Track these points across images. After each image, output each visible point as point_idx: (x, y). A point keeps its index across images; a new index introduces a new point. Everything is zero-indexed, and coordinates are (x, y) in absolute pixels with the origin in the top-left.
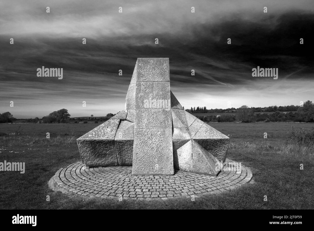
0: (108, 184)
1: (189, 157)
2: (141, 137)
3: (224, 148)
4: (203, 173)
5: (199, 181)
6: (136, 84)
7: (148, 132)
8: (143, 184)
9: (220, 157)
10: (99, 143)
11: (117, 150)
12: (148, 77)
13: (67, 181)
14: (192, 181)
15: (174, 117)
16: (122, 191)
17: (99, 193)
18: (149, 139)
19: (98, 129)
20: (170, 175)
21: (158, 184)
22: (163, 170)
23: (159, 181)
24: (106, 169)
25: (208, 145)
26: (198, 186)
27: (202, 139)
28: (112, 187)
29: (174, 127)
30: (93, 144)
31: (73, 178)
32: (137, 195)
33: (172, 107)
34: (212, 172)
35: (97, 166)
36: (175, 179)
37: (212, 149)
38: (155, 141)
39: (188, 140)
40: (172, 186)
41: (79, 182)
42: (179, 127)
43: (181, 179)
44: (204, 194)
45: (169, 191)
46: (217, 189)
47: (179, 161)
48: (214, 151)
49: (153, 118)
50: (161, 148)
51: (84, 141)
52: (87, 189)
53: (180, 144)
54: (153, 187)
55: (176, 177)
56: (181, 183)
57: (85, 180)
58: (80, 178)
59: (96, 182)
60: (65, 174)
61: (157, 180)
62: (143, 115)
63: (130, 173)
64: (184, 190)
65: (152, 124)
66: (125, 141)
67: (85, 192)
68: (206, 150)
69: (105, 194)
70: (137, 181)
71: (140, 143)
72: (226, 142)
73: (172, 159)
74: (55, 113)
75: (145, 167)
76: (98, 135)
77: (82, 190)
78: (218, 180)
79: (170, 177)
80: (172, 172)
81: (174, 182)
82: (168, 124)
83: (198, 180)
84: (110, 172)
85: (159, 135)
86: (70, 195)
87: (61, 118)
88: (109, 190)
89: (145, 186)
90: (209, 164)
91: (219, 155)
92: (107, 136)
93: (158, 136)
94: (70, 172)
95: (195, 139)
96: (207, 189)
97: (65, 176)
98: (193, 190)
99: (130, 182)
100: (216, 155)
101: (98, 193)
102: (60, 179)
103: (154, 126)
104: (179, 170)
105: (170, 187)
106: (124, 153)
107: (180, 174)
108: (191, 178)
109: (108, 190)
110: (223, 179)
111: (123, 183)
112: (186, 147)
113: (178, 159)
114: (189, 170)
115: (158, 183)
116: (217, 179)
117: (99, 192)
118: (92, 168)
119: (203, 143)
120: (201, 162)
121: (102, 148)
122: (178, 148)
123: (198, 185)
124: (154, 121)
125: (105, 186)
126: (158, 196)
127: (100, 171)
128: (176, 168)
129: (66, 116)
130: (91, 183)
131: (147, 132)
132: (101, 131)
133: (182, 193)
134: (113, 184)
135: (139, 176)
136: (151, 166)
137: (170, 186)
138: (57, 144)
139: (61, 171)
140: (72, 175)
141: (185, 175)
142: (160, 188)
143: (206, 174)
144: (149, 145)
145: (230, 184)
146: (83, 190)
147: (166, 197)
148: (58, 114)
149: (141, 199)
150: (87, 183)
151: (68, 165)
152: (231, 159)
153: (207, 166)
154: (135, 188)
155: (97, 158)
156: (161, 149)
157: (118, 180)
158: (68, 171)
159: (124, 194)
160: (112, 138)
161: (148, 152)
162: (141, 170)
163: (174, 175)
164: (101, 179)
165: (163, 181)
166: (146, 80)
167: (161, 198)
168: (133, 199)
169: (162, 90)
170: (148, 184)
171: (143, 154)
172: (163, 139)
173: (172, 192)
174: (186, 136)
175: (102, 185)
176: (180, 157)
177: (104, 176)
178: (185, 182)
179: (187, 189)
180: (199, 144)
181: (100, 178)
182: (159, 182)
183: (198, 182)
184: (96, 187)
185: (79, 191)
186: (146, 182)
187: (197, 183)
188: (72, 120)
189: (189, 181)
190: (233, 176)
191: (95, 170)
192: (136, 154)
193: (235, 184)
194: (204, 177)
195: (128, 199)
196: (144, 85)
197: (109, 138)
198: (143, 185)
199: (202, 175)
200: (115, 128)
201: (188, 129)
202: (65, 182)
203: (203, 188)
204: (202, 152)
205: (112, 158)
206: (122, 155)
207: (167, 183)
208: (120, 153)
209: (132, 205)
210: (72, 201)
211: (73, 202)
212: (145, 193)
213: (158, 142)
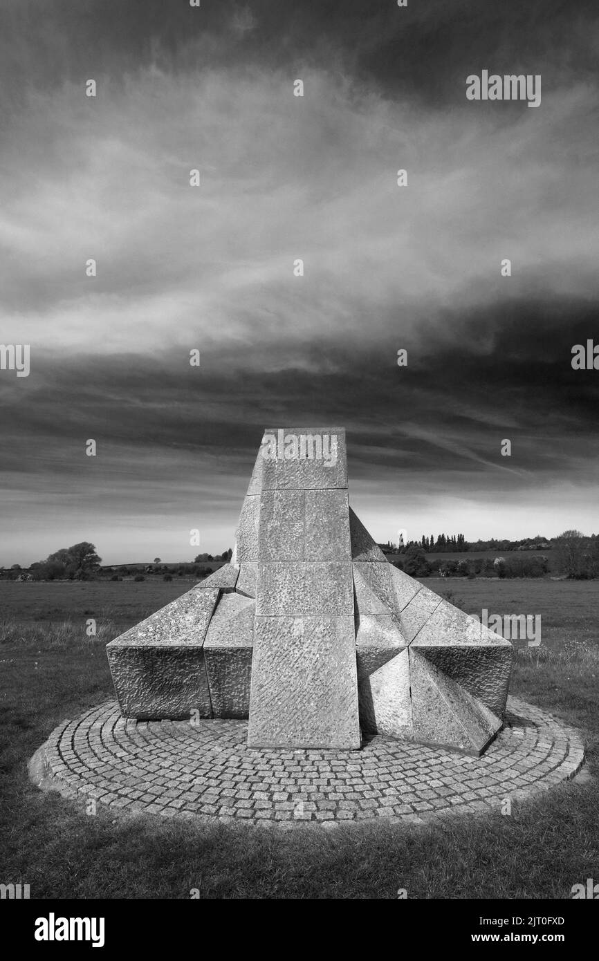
0: (181, 774)
1: (403, 696)
2: (272, 641)
3: (500, 672)
4: (442, 746)
5: (429, 771)
6: (259, 497)
7: (290, 628)
8: (274, 775)
9: (490, 698)
10: (162, 654)
11: (210, 675)
12: (293, 478)
13: (77, 760)
14: (410, 769)
15: (360, 585)
16: (218, 797)
17: (156, 801)
18: (293, 647)
19: (162, 616)
20: (351, 750)
21: (316, 778)
22: (332, 733)
23: (318, 767)
24: (179, 726)
25: (454, 664)
26: (425, 787)
27: (436, 648)
28: (191, 785)
29: (360, 612)
30: (149, 657)
31: (93, 751)
32: (255, 812)
33: (353, 557)
34: (466, 743)
35: (157, 718)
36: (364, 763)
37: (465, 676)
38: (310, 652)
39: (397, 650)
40: (352, 786)
41: (108, 766)
42: (374, 611)
43: (379, 764)
44: (439, 813)
45: (345, 800)
46: (478, 797)
47: (375, 707)
48: (471, 680)
49: (305, 587)
50: (326, 671)
51: (126, 649)
52: (127, 788)
53: (376, 659)
54: (302, 787)
55: (367, 758)
56: (378, 774)
57: (123, 761)
58: (110, 752)
59: (152, 768)
60: (72, 740)
61: (313, 765)
62: (277, 581)
63: (242, 740)
64: (386, 799)
65: (301, 604)
66: (231, 651)
67: (120, 796)
68: (450, 676)
69: (170, 804)
70: (258, 767)
71: (269, 657)
72: (503, 656)
73: (356, 703)
74: (62, 554)
75: (282, 725)
76: (161, 634)
77: (114, 789)
78: (485, 767)
79: (351, 755)
80: (356, 741)
81: (360, 772)
82: (343, 604)
83: (426, 767)
84: (190, 737)
85: (321, 636)
86: (80, 805)
87: (78, 568)
88: (184, 792)
89: (279, 782)
90: (456, 719)
91: (488, 692)
92: (184, 637)
93: (319, 638)
94: (87, 734)
95: (417, 647)
96: (450, 796)
97: (73, 745)
98: (410, 798)
99: (239, 770)
100: (477, 693)
101: (152, 802)
102: (60, 754)
103: (306, 609)
104: (376, 733)
105: (347, 788)
106: (228, 683)
107: (379, 746)
108: (407, 760)
109: (181, 791)
110: (498, 764)
111: (222, 773)
112: (393, 669)
113: (372, 702)
114: (405, 735)
115: (315, 775)
116: (480, 764)
117: (156, 798)
118: (145, 723)
119: (438, 657)
120: (436, 714)
121: (171, 667)
122: (372, 672)
123: (425, 782)
124: (306, 595)
125: (174, 779)
126: (314, 817)
127: (164, 733)
128: (368, 729)
129: (91, 561)
130: (139, 768)
131: (288, 626)
132: (169, 620)
133: (379, 807)
134: (194, 775)
135: (267, 750)
136: (298, 721)
137: (348, 783)
138: (62, 647)
139: (65, 729)
140: (91, 744)
141: (391, 752)
142: (319, 791)
143: (450, 749)
144: (293, 663)
145: (518, 782)
146: (116, 792)
147: (334, 819)
148: (70, 557)
149: (266, 824)
150: (128, 770)
151: (84, 713)
152: (526, 701)
153: (453, 724)
154: (253, 788)
155: (157, 694)
156: (324, 675)
157: (210, 762)
158: (82, 731)
159: (221, 807)
160: (197, 642)
161: (292, 683)
162: (272, 732)
163: (361, 749)
164: (165, 759)
165: (329, 769)
166: (286, 487)
167: (320, 821)
168: (244, 821)
169: (328, 512)
170: (289, 777)
171: (277, 688)
172: (331, 645)
173: (353, 803)
174: (394, 639)
175: (166, 775)
176: (377, 697)
177: (173, 748)
178: (390, 773)
179: (394, 795)
180: (429, 660)
181: (163, 755)
182: (318, 771)
183: (426, 774)
184: (151, 782)
185: (106, 794)
186: (284, 771)
187: (423, 778)
188: (106, 571)
189: (401, 769)
190: (527, 756)
191: (151, 728)
192: (258, 688)
193: (531, 783)
194: (445, 759)
195: (232, 823)
196: (281, 501)
197: (190, 642)
198: (274, 780)
199: (438, 752)
200: (206, 613)
201: (397, 618)
202: (72, 764)
203: (440, 795)
204: (438, 683)
205: (196, 696)
206: (223, 688)
207: (339, 775)
208: (218, 684)
209: (239, 843)
210: (84, 824)
211: (86, 827)
212: (277, 806)
213: (318, 656)
